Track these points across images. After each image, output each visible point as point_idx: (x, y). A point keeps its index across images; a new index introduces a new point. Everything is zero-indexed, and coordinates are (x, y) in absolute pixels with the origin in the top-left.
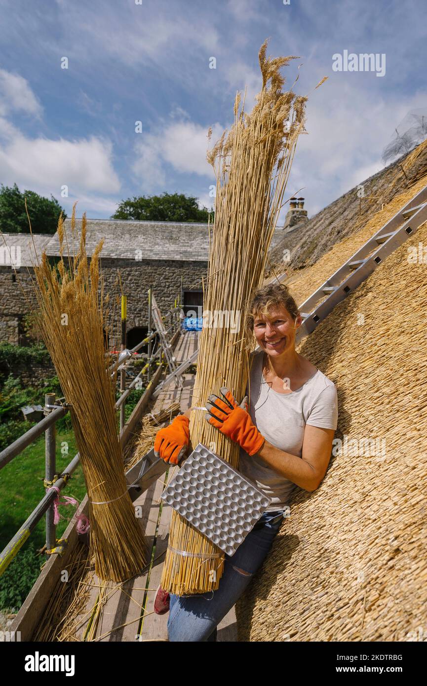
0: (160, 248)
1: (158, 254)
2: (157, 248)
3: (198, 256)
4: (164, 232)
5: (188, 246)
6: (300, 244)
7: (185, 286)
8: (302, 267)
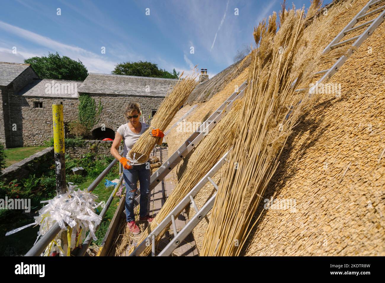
0: (140, 90)
1: (139, 93)
2: (138, 90)
3: (159, 94)
4: (142, 82)
5: (154, 89)
6: (204, 92)
7: (153, 108)
8: (204, 102)
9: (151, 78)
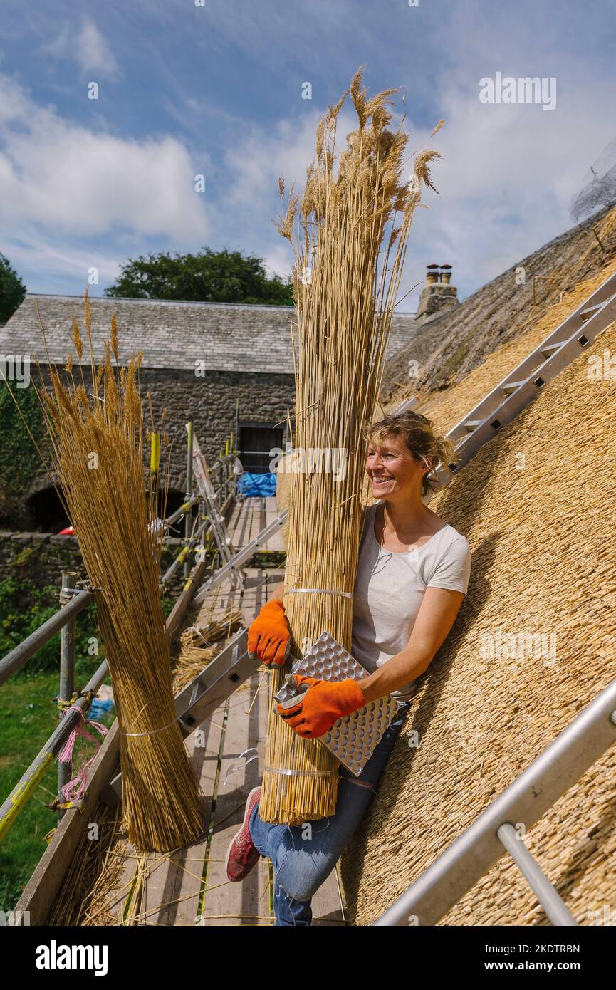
0: (198, 349)
1: (194, 360)
2: (192, 349)
3: (266, 363)
4: (206, 321)
5: (247, 346)
6: (441, 348)
7: (243, 417)
8: (444, 388)
9: (239, 308)
